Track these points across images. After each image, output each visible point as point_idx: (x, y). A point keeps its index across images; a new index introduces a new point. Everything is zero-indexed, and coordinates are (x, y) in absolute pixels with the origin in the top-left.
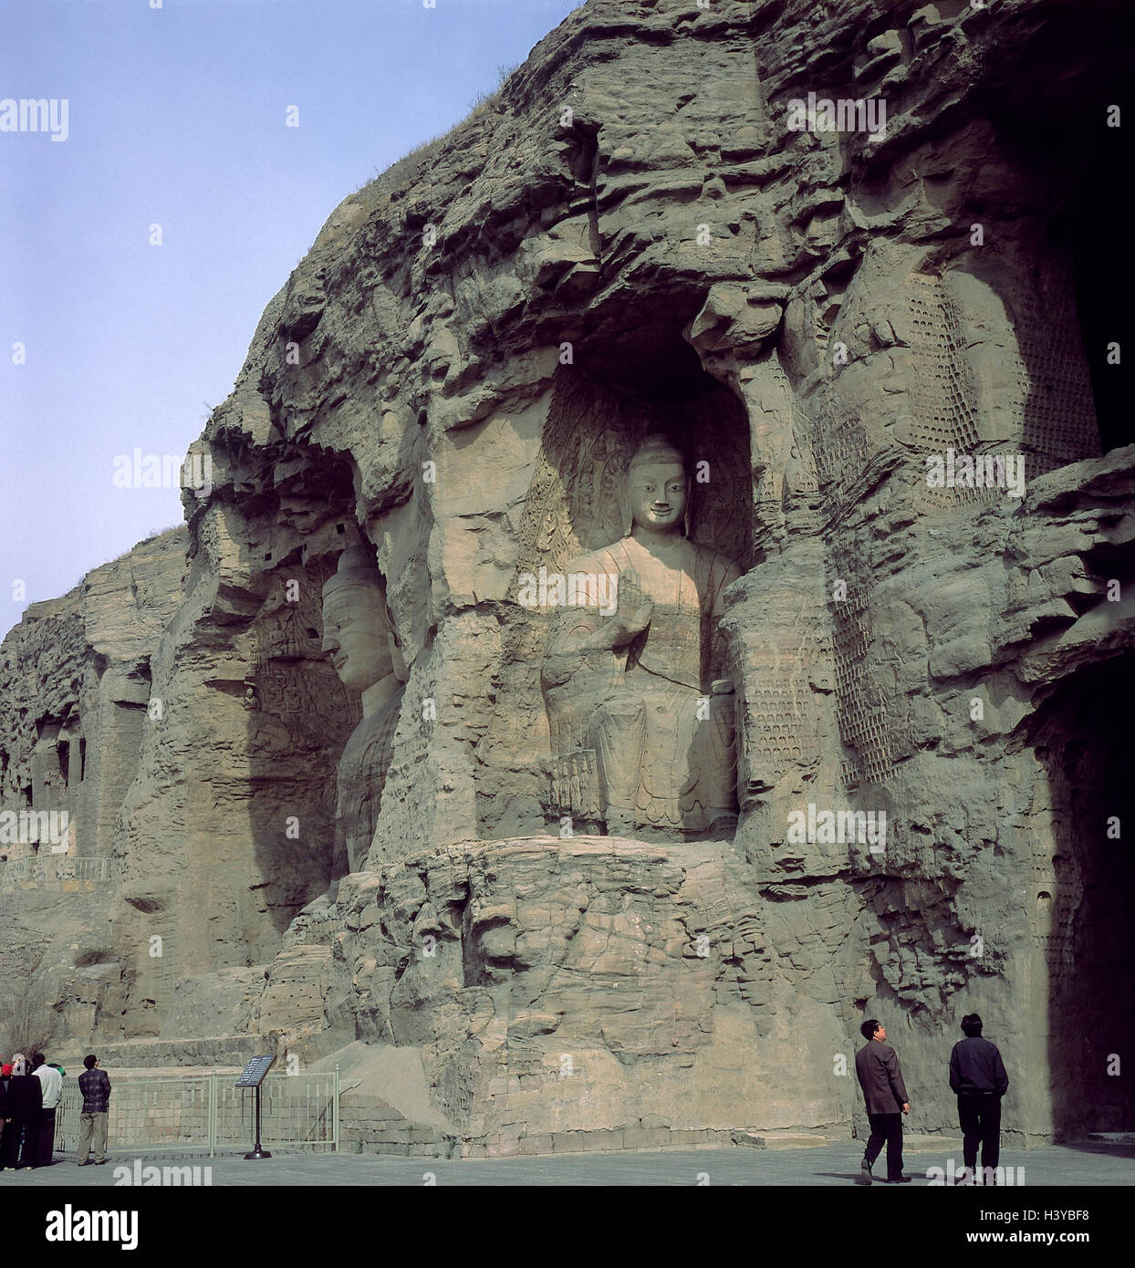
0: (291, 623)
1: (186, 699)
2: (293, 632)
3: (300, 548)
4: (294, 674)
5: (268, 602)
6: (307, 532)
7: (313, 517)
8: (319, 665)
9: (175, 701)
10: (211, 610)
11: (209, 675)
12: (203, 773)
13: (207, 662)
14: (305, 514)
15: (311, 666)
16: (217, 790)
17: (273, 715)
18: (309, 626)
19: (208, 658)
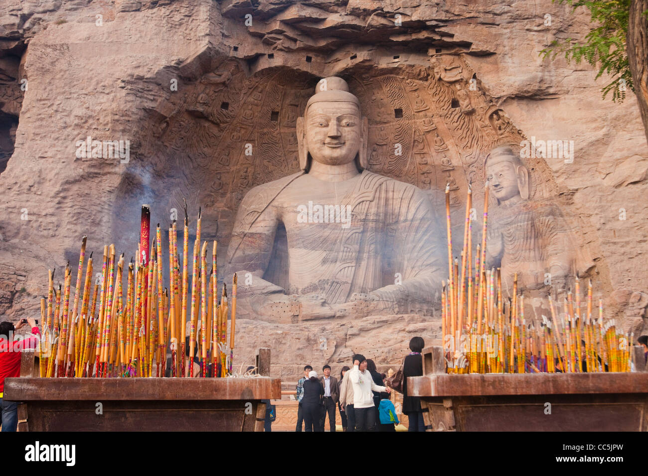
0: (216, 94)
2: (213, 100)
4: (191, 125)
5: (212, 74)
6: (286, 50)
7: (299, 44)
8: (212, 126)
13: (151, 95)
14: (295, 41)
15: (207, 124)
18: (226, 101)
19: (153, 93)
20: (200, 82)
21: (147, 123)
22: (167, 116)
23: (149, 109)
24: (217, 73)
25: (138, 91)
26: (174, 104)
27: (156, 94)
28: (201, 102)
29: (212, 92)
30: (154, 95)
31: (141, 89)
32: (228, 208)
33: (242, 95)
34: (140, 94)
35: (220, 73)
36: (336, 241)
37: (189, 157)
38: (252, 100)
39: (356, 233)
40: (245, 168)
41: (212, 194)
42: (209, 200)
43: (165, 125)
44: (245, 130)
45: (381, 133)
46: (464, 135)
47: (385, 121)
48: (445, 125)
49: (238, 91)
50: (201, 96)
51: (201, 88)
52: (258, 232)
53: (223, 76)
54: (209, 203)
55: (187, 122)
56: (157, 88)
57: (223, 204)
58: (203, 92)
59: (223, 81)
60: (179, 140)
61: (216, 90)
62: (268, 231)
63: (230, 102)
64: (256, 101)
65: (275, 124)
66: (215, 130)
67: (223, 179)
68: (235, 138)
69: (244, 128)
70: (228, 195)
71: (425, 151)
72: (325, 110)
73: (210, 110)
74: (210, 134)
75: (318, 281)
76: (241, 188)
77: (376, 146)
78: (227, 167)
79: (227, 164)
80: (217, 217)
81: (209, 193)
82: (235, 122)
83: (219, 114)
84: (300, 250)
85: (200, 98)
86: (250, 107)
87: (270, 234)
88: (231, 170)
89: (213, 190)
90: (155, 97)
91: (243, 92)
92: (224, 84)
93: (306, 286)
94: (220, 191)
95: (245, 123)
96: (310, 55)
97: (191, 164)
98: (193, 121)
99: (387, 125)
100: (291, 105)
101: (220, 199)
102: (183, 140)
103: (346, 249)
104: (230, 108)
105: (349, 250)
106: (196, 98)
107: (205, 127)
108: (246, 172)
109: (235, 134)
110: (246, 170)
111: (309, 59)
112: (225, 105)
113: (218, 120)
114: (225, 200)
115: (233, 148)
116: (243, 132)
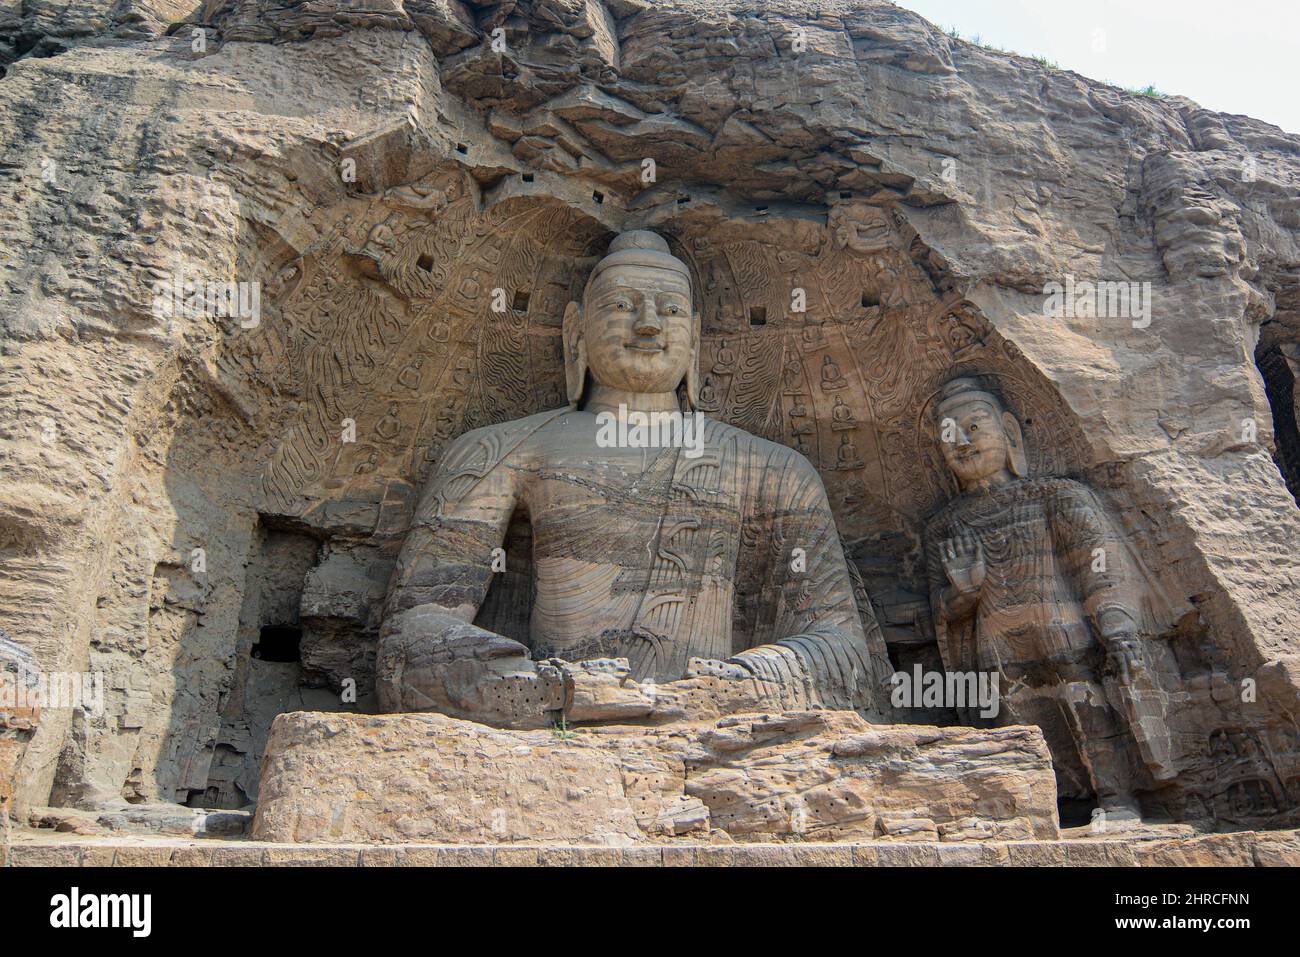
0: (412, 234)
1: (216, 223)
2: (403, 244)
3: (511, 173)
4: (350, 289)
5: (407, 190)
6: (559, 169)
8: (392, 300)
9: (190, 213)
10: (349, 146)
11: (265, 216)
12: (188, 347)
13: (272, 196)
14: (577, 156)
15: (383, 295)
16: (183, 384)
17: (285, 320)
18: (429, 253)
19: (276, 193)
20: (382, 200)
21: (251, 255)
22: (302, 252)
23: (262, 225)
24: (419, 189)
25: (243, 180)
26: (320, 232)
27: (282, 196)
28: (378, 240)
29: (401, 229)
30: (278, 199)
31: (250, 177)
32: (406, 478)
33: (463, 247)
34: (246, 188)
35: (424, 190)
36: (644, 544)
37: (335, 358)
38: (481, 260)
39: (686, 529)
40: (450, 398)
41: (376, 446)
42: (366, 460)
43: (292, 272)
44: (459, 320)
45: (723, 351)
46: (884, 360)
47: (731, 330)
48: (847, 341)
49: (455, 237)
50: (380, 228)
51: (381, 213)
52: (471, 519)
53: (431, 197)
54: (366, 466)
55: (341, 279)
56: (287, 184)
57: (396, 470)
58: (385, 222)
59: (430, 206)
60: (320, 315)
61: (413, 226)
62: (494, 518)
63: (436, 256)
64: (488, 265)
65: (520, 316)
66: (397, 310)
67: (402, 415)
68: (437, 334)
69: (457, 316)
70: (409, 451)
71: (804, 390)
72: (631, 280)
73: (394, 264)
74: (386, 314)
75: (601, 632)
76: (437, 439)
77: (710, 375)
78: (414, 393)
79: (413, 385)
80: (380, 496)
81: (368, 443)
82: (441, 298)
83: (411, 277)
84: (564, 561)
85: (376, 233)
86: (476, 274)
87: (497, 527)
88: (422, 399)
89: (378, 438)
90: (280, 204)
91: (465, 240)
92: (428, 214)
93: (574, 643)
94: (393, 441)
95: (461, 305)
96: (602, 190)
97: (338, 376)
98: (356, 283)
99: (734, 337)
100: (554, 283)
101: (390, 458)
102: (327, 318)
103: (665, 562)
104: (436, 270)
105: (671, 565)
106: (370, 232)
107: (377, 298)
108: (451, 407)
109: (438, 325)
110: (451, 401)
111: (599, 197)
112: (425, 263)
113: (407, 291)
114: (400, 460)
115: (431, 355)
116: (454, 325)
